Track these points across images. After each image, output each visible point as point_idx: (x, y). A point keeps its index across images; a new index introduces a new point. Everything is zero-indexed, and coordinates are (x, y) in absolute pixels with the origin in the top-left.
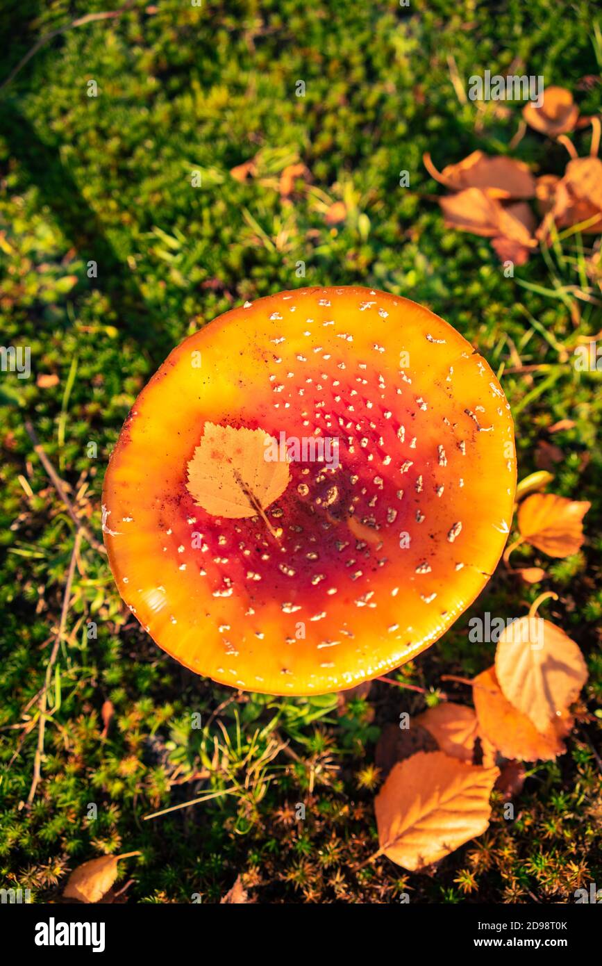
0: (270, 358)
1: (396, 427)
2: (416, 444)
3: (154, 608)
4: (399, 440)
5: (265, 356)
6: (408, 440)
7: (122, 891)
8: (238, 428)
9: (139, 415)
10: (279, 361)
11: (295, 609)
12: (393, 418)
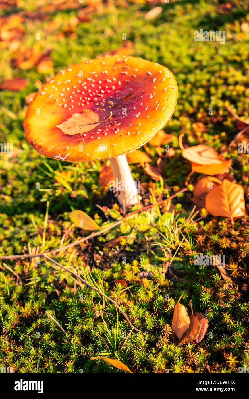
0: (54, 102)
1: (106, 82)
2: (115, 78)
3: (105, 149)
4: (110, 82)
5: (52, 102)
6: (112, 80)
7: (192, 311)
8: (67, 120)
9: (35, 140)
10: (57, 100)
11: (139, 114)
12: (102, 81)
